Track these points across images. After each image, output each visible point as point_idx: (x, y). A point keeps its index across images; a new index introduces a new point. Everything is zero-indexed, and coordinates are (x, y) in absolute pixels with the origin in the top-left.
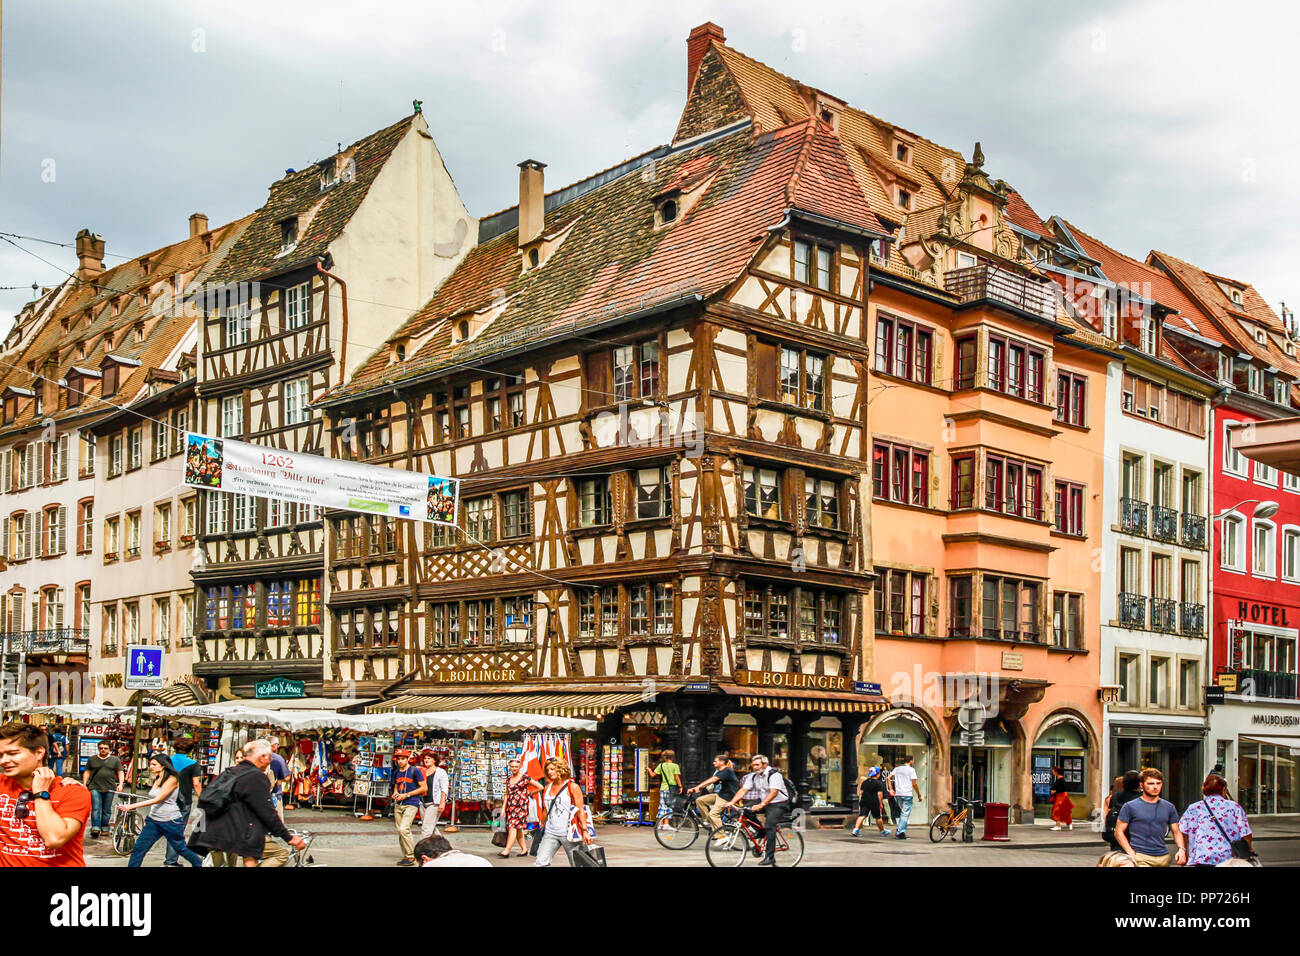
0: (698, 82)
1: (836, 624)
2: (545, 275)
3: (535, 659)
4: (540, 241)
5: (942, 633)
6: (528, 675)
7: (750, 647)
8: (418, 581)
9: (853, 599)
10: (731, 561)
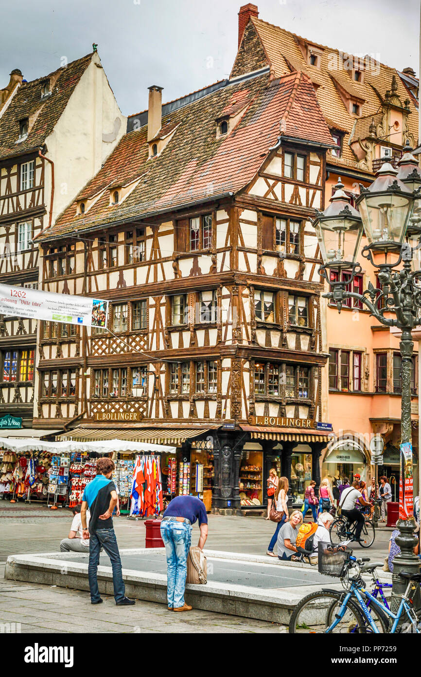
0: (243, 42)
1: (307, 386)
2: (160, 162)
3: (147, 407)
4: (158, 139)
5: (372, 390)
6: (143, 416)
7: (257, 401)
8: (87, 355)
9: (315, 370)
10: (247, 349)
